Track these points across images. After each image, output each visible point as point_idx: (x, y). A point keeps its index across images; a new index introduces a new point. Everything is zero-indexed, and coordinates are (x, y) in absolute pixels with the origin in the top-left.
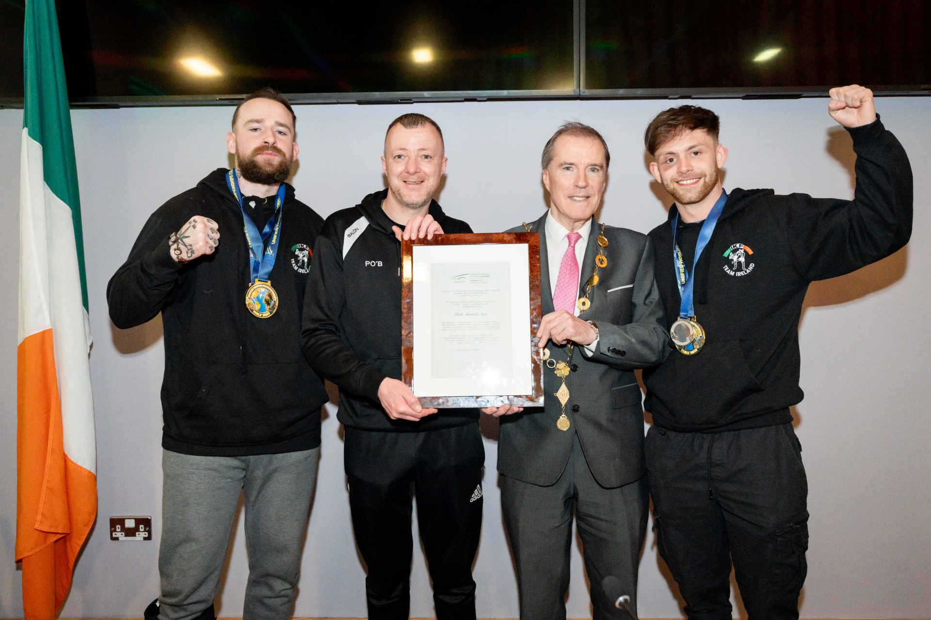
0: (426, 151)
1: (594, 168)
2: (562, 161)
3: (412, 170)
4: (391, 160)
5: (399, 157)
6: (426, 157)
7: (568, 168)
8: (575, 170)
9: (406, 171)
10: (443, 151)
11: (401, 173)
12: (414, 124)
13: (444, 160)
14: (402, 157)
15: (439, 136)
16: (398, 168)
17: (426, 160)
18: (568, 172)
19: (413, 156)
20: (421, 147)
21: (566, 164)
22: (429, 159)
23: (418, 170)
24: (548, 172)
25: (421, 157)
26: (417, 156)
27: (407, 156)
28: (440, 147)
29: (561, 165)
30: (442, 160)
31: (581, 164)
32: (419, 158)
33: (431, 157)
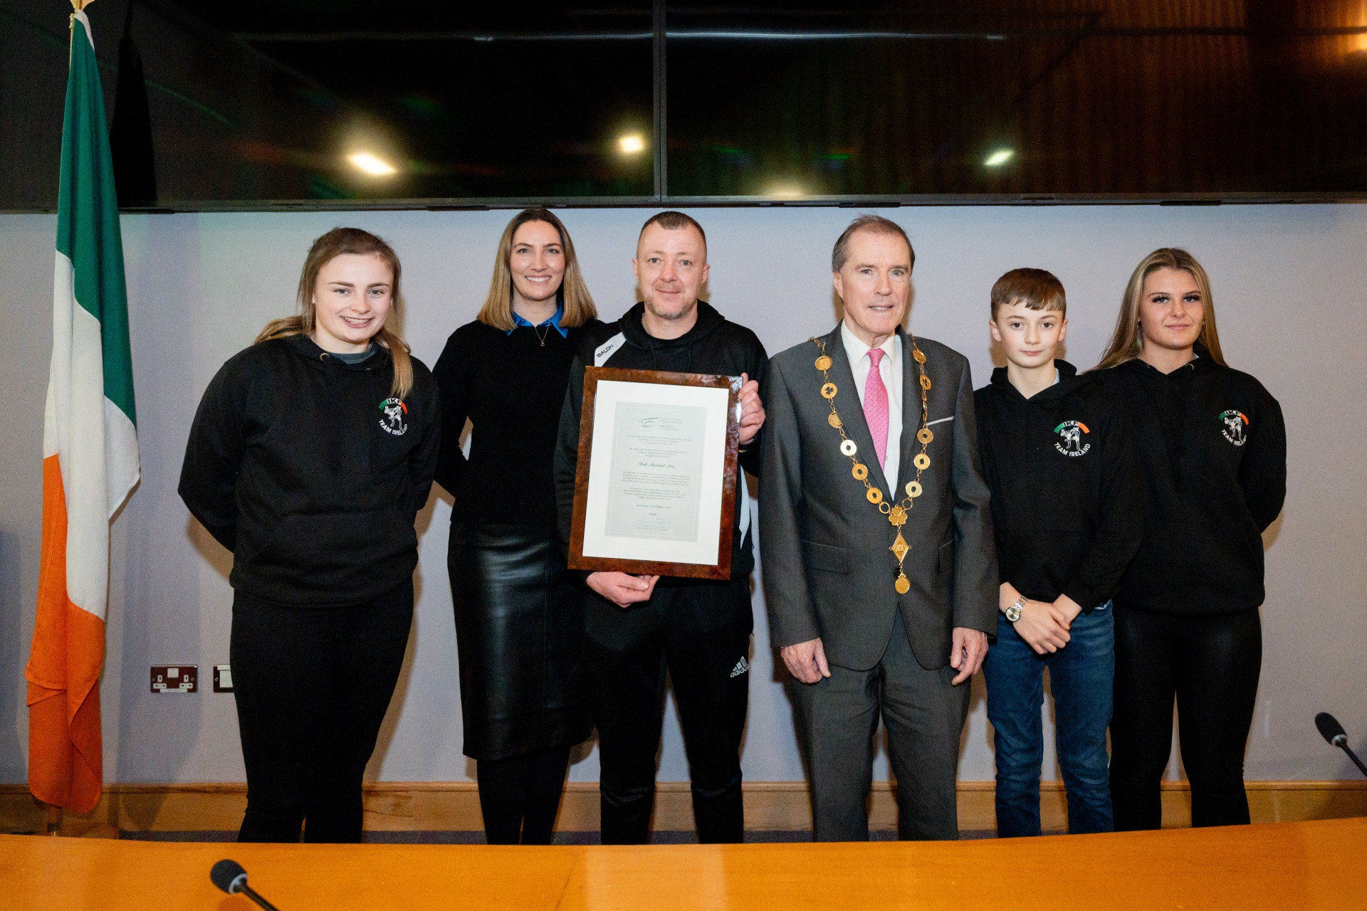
0: (686, 256)
1: (897, 270)
2: (859, 262)
3: (668, 277)
4: (644, 265)
5: (654, 260)
6: (686, 263)
7: (866, 272)
8: (876, 274)
9: (661, 277)
10: (705, 258)
11: (656, 280)
12: (674, 224)
13: (705, 268)
14: (658, 261)
15: (701, 239)
16: (652, 274)
17: (685, 267)
18: (867, 276)
19: (670, 260)
20: (680, 251)
21: (863, 266)
22: (688, 267)
23: (675, 278)
24: (840, 276)
25: (680, 262)
26: (675, 261)
27: (663, 260)
28: (703, 253)
29: (858, 267)
30: (703, 267)
31: (882, 266)
32: (677, 263)
33: (691, 263)
